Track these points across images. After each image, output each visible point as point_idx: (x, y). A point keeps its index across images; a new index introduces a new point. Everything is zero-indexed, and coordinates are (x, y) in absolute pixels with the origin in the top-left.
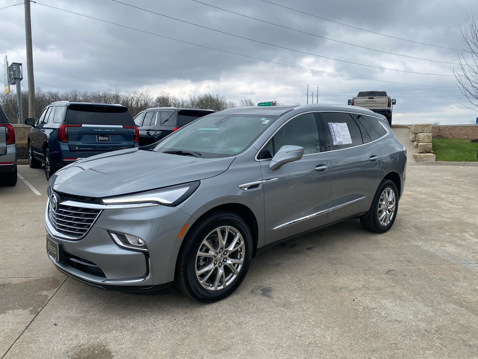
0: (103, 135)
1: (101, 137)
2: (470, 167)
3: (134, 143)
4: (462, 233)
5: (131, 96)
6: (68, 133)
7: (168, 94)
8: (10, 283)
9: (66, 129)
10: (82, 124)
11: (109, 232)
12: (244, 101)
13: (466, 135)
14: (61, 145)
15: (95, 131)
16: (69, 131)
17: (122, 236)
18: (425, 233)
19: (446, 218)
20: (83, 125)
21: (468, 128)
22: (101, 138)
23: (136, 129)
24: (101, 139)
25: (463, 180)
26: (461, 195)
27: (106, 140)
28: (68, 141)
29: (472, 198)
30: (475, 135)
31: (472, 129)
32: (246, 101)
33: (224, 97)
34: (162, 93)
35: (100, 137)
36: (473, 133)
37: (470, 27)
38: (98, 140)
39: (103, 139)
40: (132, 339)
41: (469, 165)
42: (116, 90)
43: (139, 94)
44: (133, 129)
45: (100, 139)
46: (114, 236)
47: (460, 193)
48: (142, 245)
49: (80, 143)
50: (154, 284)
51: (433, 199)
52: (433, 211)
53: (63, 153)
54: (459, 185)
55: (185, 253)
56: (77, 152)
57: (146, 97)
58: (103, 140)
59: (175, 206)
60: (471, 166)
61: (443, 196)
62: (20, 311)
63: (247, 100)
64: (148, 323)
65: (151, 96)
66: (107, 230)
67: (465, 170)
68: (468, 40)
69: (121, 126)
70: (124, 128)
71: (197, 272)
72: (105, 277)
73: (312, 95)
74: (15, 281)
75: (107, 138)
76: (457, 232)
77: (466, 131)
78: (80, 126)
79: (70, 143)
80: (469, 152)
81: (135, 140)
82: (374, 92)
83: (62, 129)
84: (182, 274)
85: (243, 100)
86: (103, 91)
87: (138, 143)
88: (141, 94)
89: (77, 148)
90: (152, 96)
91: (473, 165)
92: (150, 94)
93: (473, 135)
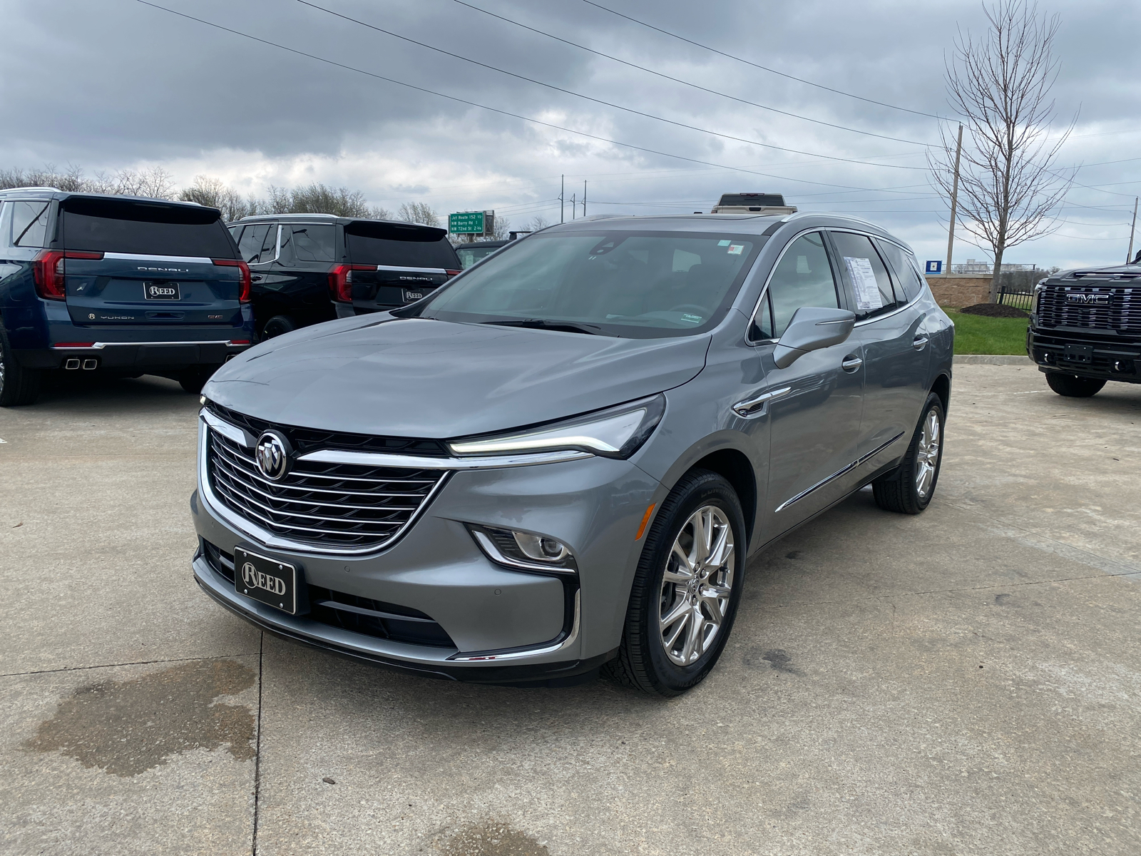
0: (161, 281)
1: (156, 288)
2: (987, 367)
3: (240, 304)
4: (1077, 508)
5: (112, 185)
6: (64, 274)
7: (216, 185)
8: (109, 681)
9: (60, 263)
10: (104, 252)
11: (469, 527)
12: (408, 208)
13: (946, 296)
14: (45, 306)
15: (143, 272)
16: (70, 269)
17: (503, 538)
18: (1003, 511)
19: (1021, 476)
20: (107, 255)
21: (949, 283)
22: (156, 290)
23: (244, 266)
24: (155, 293)
25: (993, 393)
26: (1013, 425)
27: (169, 297)
28: (65, 295)
29: (1037, 431)
30: (965, 297)
31: (958, 285)
32: (414, 208)
33: (360, 195)
34: (199, 180)
35: (152, 288)
36: (961, 293)
37: (963, 57)
38: (149, 295)
39: (160, 292)
40: (559, 801)
41: (982, 362)
42: (69, 167)
43: (137, 180)
44: (236, 268)
45: (153, 292)
46: (481, 537)
47: (1010, 423)
48: (558, 558)
49: (99, 303)
50: (583, 658)
51: (964, 437)
52: (983, 463)
53: (51, 328)
54: (993, 405)
55: (643, 576)
56: (93, 327)
57: (156, 189)
58: (160, 296)
59: (626, 458)
60: (986, 363)
61: (978, 429)
62: (202, 754)
63: (416, 204)
64: (566, 757)
65: (168, 188)
66: (463, 522)
67: (981, 372)
68: (959, 87)
69: (208, 260)
70: (214, 264)
71: (663, 621)
72: (453, 646)
73: (573, 200)
74: (123, 675)
75: (171, 292)
76: (1065, 506)
77: (947, 287)
78: (99, 257)
79: (72, 301)
80: (973, 334)
81: (240, 295)
82: (756, 195)
83: (45, 263)
84: (636, 628)
85: (406, 205)
86: (30, 170)
87: (248, 305)
88: (142, 182)
89: (92, 316)
90: (172, 188)
91: (991, 362)
92: (166, 184)
93: (961, 298)
